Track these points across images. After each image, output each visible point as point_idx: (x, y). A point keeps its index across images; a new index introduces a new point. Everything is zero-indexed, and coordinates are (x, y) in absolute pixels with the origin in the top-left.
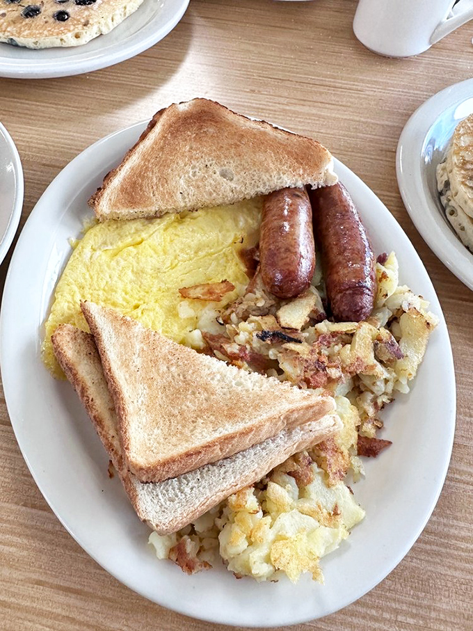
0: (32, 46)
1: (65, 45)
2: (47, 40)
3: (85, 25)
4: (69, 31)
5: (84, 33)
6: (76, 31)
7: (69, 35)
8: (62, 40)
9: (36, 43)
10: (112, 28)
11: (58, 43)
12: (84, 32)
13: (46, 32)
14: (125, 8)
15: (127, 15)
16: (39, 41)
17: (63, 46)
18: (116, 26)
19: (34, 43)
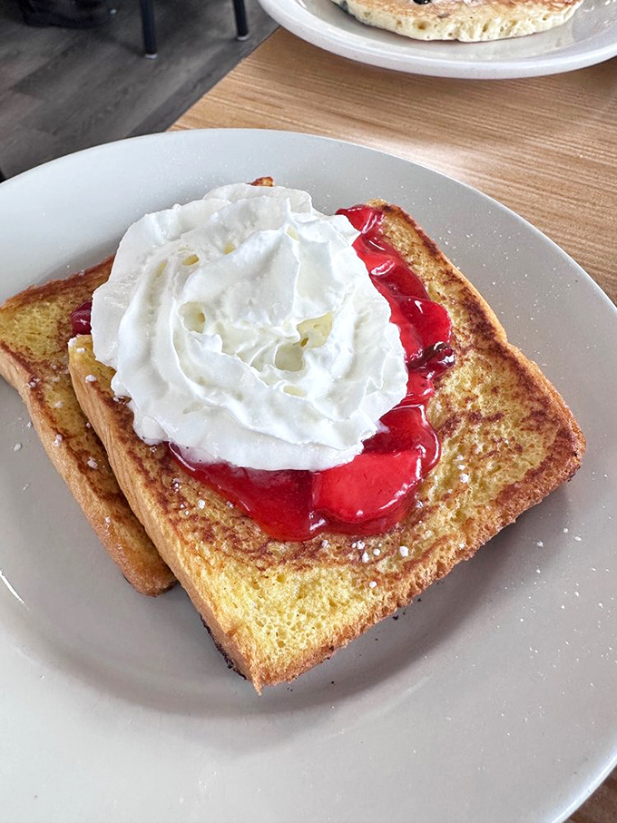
0: (361, 17)
1: (400, 31)
2: (381, 15)
3: (440, 17)
4: (415, 15)
5: (432, 27)
6: (425, 19)
7: (412, 19)
8: (399, 23)
9: (367, 14)
10: (476, 38)
11: (392, 26)
12: (434, 23)
13: (386, 7)
14: (514, 23)
15: (511, 35)
16: (372, 14)
17: (397, 31)
18: (485, 39)
19: (366, 13)
